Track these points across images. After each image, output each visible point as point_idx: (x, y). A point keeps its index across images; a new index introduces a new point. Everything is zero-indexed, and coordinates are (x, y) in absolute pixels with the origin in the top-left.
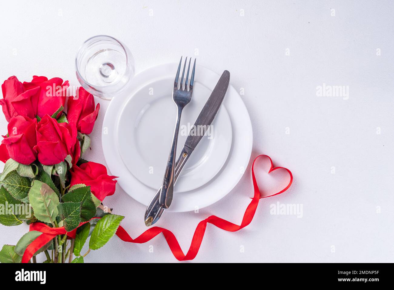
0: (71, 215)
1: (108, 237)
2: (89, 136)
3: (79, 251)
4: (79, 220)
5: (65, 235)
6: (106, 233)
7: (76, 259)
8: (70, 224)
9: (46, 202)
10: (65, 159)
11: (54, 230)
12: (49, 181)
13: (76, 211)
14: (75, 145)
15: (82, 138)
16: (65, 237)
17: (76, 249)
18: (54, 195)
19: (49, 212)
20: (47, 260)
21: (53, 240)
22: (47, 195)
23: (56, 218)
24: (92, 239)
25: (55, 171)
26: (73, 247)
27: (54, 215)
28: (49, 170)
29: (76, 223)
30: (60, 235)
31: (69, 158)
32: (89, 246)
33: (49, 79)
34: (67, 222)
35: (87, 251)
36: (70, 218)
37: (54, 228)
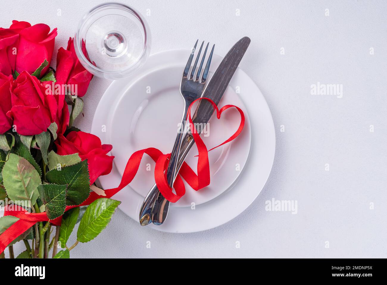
0: (54, 199)
1: (101, 227)
2: (82, 99)
3: (65, 241)
4: (64, 206)
5: (48, 221)
6: (97, 222)
7: (61, 252)
8: (53, 211)
9: (24, 181)
10: (49, 128)
11: (33, 215)
12: (27, 155)
13: (60, 195)
14: (63, 110)
15: (73, 102)
16: (48, 224)
17: (62, 239)
18: (34, 172)
19: (28, 193)
20: (26, 250)
21: (32, 228)
22: (26, 172)
23: (37, 200)
24: (81, 229)
25: (34, 143)
26: (58, 235)
27: (34, 197)
28: (27, 141)
29: (60, 210)
30: (41, 222)
31: (53, 127)
32: (77, 237)
33: (32, 25)
34: (50, 209)
35: (75, 243)
36: (53, 203)
37: (34, 213)
